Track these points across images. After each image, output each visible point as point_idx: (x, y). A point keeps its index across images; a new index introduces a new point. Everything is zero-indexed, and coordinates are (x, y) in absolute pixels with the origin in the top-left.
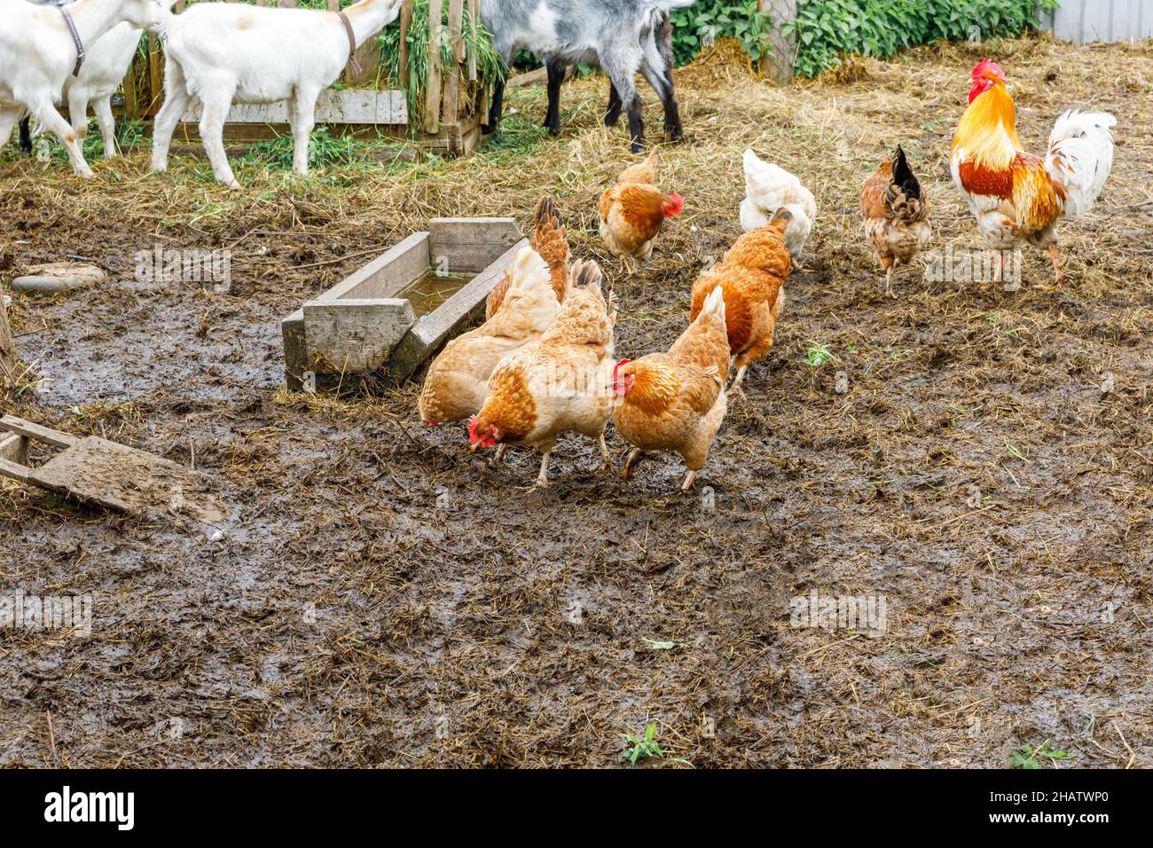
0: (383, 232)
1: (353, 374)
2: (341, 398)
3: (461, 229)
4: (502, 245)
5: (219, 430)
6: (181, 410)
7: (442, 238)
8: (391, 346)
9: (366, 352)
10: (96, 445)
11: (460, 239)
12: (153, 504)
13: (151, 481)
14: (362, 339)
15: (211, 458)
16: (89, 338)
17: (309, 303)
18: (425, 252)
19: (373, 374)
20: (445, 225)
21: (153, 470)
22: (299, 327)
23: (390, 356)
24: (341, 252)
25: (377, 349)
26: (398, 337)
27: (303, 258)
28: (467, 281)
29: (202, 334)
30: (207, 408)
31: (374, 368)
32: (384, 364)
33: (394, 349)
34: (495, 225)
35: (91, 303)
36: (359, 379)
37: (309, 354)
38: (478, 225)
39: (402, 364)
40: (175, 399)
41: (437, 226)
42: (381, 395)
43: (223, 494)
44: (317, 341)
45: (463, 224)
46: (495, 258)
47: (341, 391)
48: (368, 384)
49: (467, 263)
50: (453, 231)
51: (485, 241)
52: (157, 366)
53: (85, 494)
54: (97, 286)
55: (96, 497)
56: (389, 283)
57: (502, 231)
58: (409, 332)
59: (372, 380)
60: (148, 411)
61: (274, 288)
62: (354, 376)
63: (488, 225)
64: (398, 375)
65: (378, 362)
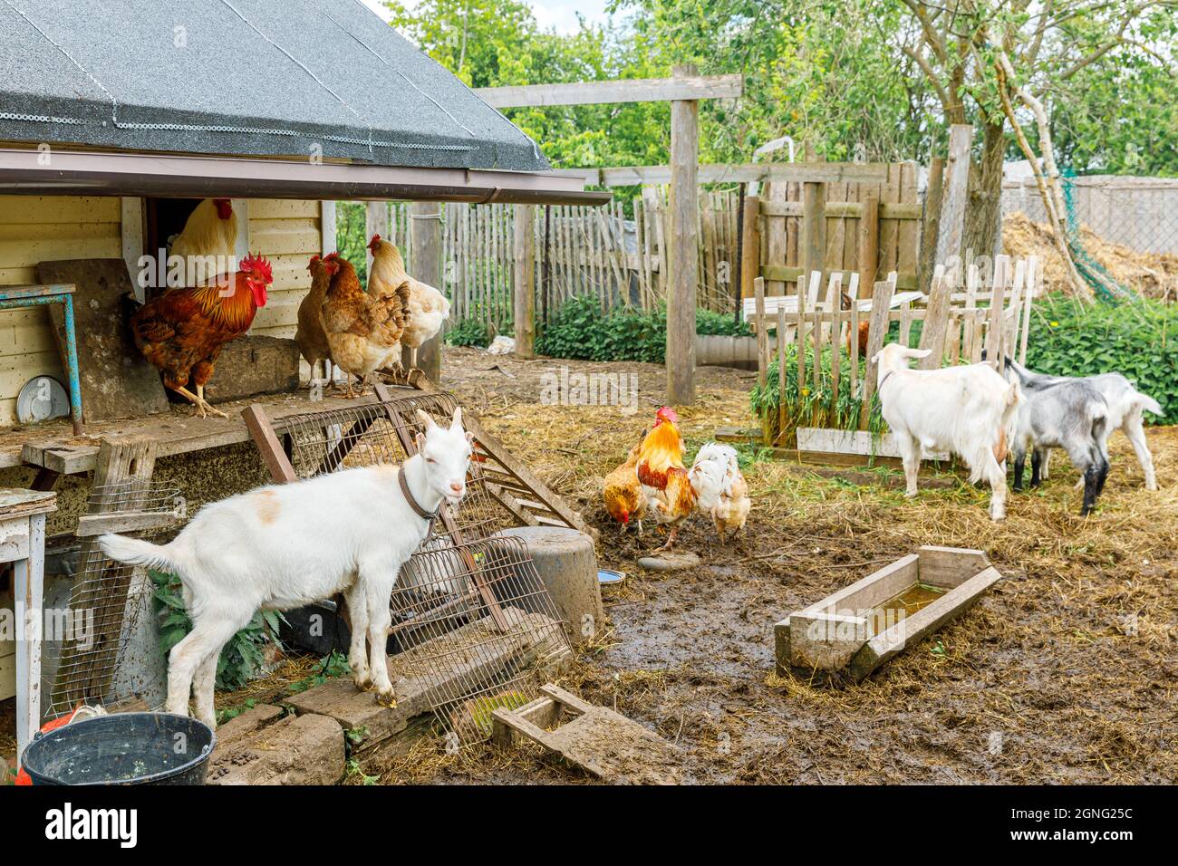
0: (907, 542)
1: (823, 670)
2: (812, 687)
3: (942, 556)
4: (972, 571)
5: (712, 705)
6: (696, 682)
7: (928, 561)
8: (852, 653)
9: (833, 655)
10: (603, 716)
11: (941, 564)
12: (623, 773)
13: (632, 751)
14: (831, 645)
15: (694, 731)
16: (666, 611)
17: (795, 614)
18: (913, 570)
19: (837, 672)
20: (930, 552)
21: (637, 742)
22: (786, 630)
23: (851, 661)
24: (870, 557)
25: (842, 654)
26: (857, 647)
27: (841, 559)
28: (945, 593)
29: (743, 616)
30: (714, 684)
31: (839, 668)
32: (846, 666)
33: (855, 656)
34: (968, 555)
35: (682, 582)
36: (827, 675)
37: (793, 651)
38: (955, 554)
39: (859, 667)
40: (696, 672)
41: (925, 552)
42: (843, 689)
43: (684, 768)
44: (799, 642)
45: (944, 552)
46: (966, 579)
47: (814, 681)
48: (833, 679)
49: (945, 581)
50: (936, 557)
51: (960, 567)
52: (701, 640)
53: (574, 759)
54: (692, 569)
55: (580, 762)
56: (877, 595)
57: (973, 560)
58: (865, 644)
59: (837, 677)
60: (673, 681)
61: (812, 582)
62: (823, 672)
63: (962, 555)
64: (857, 676)
65: (841, 664)
